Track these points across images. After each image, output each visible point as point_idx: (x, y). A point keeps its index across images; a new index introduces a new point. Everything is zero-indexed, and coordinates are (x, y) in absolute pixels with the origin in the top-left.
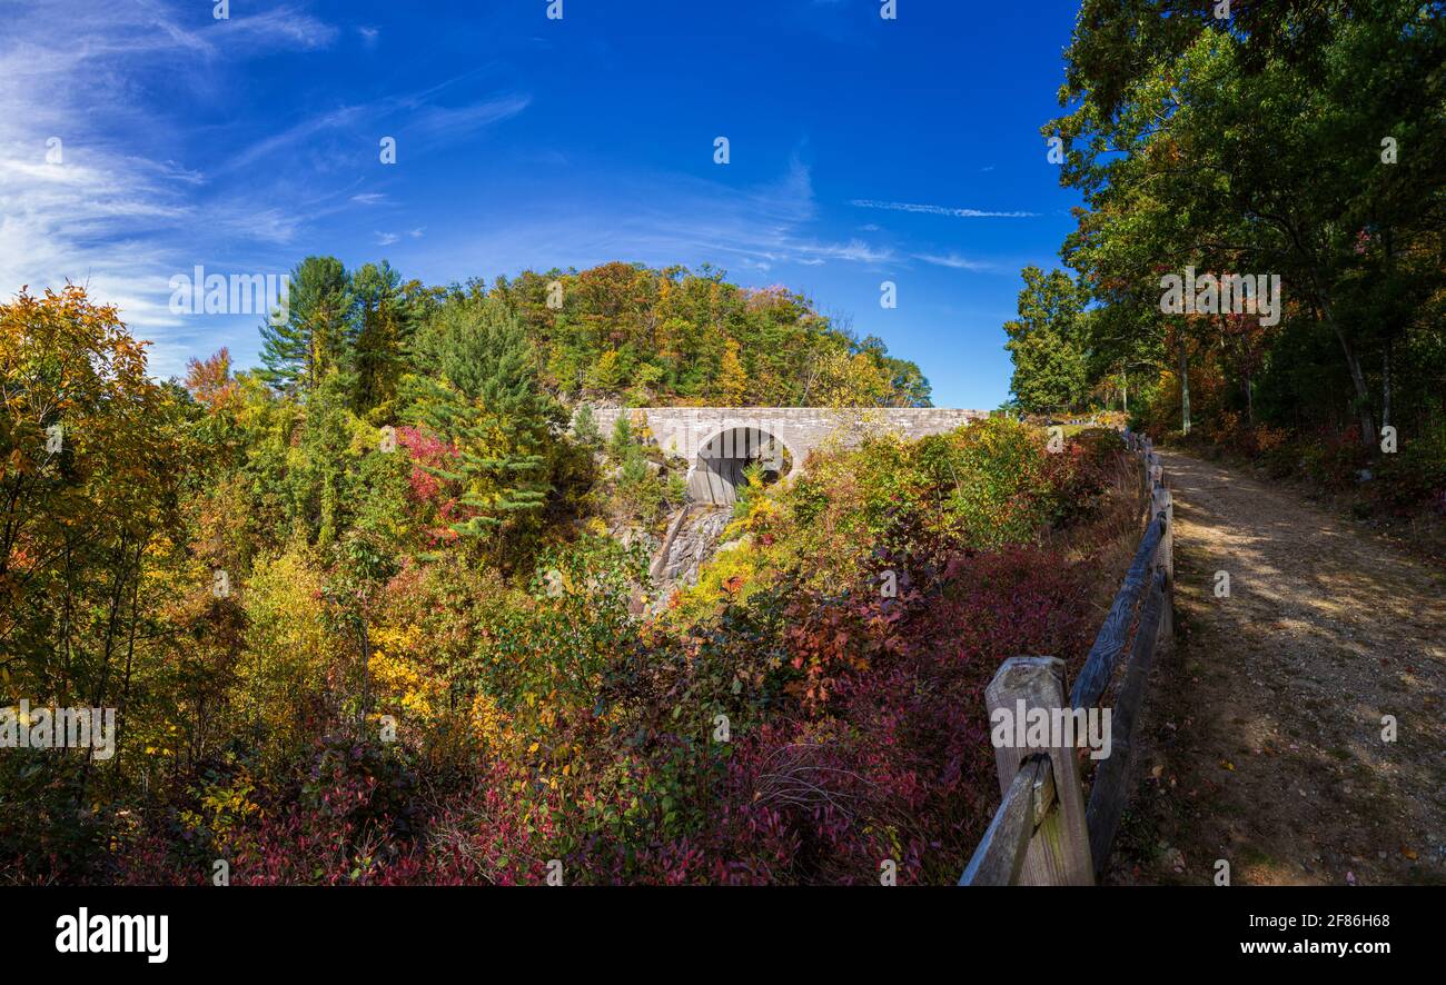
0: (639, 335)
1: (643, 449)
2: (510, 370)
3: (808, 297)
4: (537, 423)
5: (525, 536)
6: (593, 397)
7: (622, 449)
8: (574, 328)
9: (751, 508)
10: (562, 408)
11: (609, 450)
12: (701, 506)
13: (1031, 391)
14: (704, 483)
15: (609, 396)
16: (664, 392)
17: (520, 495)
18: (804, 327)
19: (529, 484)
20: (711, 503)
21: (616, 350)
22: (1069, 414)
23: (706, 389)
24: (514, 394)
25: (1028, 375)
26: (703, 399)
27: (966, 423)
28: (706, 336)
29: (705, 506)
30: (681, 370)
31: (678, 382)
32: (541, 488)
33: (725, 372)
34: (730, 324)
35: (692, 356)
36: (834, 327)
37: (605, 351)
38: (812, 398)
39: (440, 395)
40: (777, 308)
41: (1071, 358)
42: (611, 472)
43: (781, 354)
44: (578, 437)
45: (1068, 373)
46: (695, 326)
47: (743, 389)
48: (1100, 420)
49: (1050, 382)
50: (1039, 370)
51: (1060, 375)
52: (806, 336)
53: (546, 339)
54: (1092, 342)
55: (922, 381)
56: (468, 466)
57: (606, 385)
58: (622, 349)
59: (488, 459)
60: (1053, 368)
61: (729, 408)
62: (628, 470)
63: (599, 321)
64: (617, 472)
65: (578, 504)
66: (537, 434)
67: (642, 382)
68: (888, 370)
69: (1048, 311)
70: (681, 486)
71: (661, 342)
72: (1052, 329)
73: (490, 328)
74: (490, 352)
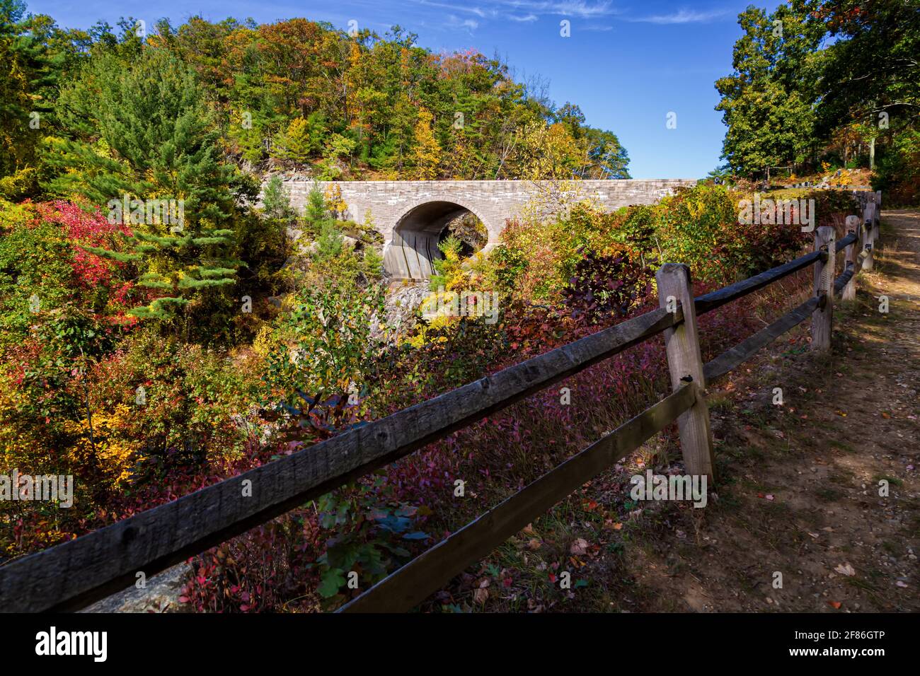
0: (330, 103)
1: (338, 224)
2: (188, 135)
3: (503, 62)
4: (223, 195)
5: (215, 316)
6: (282, 169)
7: (316, 224)
8: (258, 90)
9: (448, 281)
10: (250, 179)
11: (303, 224)
12: (398, 280)
13: (746, 153)
14: (400, 258)
15: (300, 167)
16: (357, 165)
17: (209, 272)
18: (499, 95)
19: (217, 260)
20: (407, 277)
21: (305, 118)
22: (793, 177)
23: (400, 162)
24: (195, 162)
25: (741, 135)
26: (396, 173)
27: (672, 194)
28: (398, 106)
29: (401, 280)
30: (373, 142)
31: (371, 155)
32: (231, 264)
33: (418, 143)
34: (422, 93)
35: (384, 128)
36: (530, 94)
37: (294, 118)
38: (506, 170)
39: (101, 165)
40: (471, 76)
41: (798, 109)
42: (307, 247)
43: (475, 125)
44: (268, 210)
45: (793, 129)
46: (386, 95)
47: (437, 161)
48: (834, 182)
49: (768, 141)
50: (755, 128)
51: (781, 131)
52: (501, 105)
53: (223, 100)
54: (823, 87)
55: (619, 152)
56: (143, 245)
57: (296, 156)
58: (311, 117)
59: (166, 237)
60: (773, 125)
61: (423, 181)
62: (323, 245)
63: (285, 84)
64: (312, 247)
65: (272, 280)
66: (224, 207)
67: (334, 154)
68: (585, 140)
69: (770, 58)
70: (377, 261)
71: (351, 112)
72: (774, 79)
73: (160, 84)
74: (162, 112)
